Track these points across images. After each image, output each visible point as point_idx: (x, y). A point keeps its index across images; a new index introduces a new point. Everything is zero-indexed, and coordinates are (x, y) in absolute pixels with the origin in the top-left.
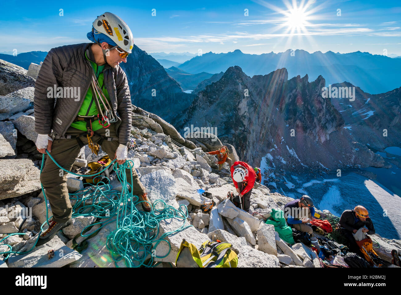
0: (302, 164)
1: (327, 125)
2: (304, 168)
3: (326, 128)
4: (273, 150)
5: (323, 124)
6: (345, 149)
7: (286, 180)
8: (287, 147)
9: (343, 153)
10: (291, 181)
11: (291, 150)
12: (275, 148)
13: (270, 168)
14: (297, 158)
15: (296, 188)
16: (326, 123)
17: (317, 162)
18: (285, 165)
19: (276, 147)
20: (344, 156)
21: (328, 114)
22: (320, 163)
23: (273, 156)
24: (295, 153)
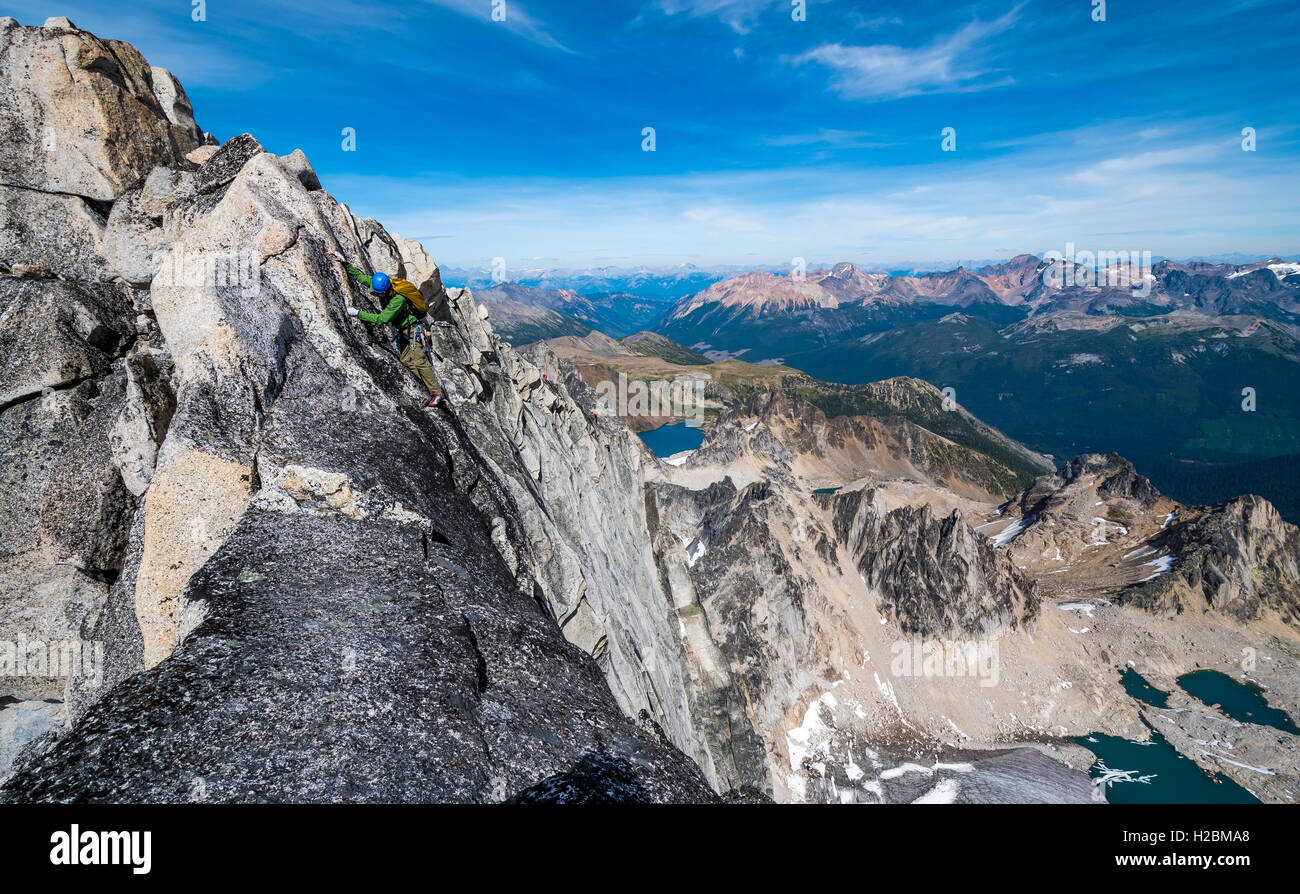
0: (903, 721)
1: (983, 621)
2: (904, 731)
3: (981, 629)
4: (840, 684)
5: (970, 619)
6: (1031, 685)
7: (851, 760)
8: (876, 675)
9: (1024, 694)
10: (859, 763)
11: (884, 684)
12: (846, 680)
13: (825, 728)
14: (896, 704)
15: (864, 779)
16: (978, 618)
17: (944, 717)
18: (860, 721)
19: (849, 678)
20: (1025, 702)
21: (988, 592)
22: (949, 720)
23: (839, 698)
24: (892, 692)
